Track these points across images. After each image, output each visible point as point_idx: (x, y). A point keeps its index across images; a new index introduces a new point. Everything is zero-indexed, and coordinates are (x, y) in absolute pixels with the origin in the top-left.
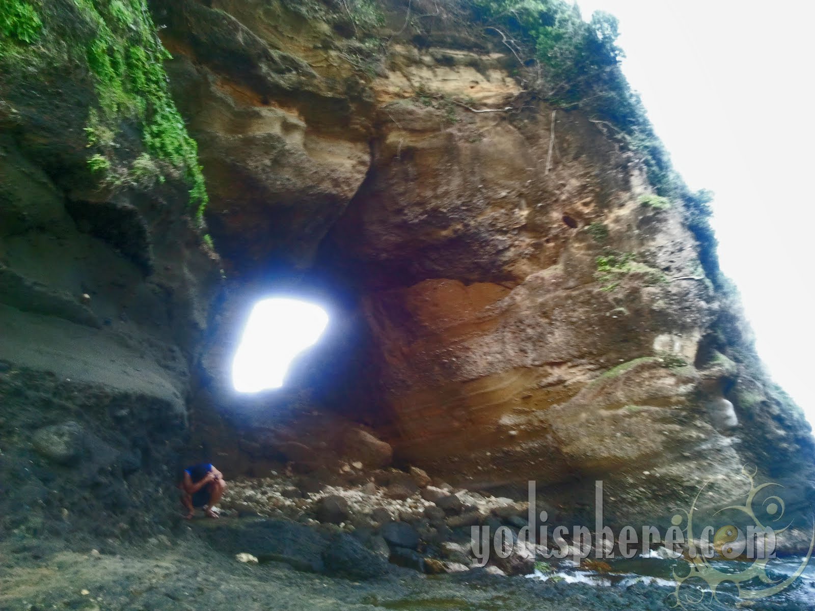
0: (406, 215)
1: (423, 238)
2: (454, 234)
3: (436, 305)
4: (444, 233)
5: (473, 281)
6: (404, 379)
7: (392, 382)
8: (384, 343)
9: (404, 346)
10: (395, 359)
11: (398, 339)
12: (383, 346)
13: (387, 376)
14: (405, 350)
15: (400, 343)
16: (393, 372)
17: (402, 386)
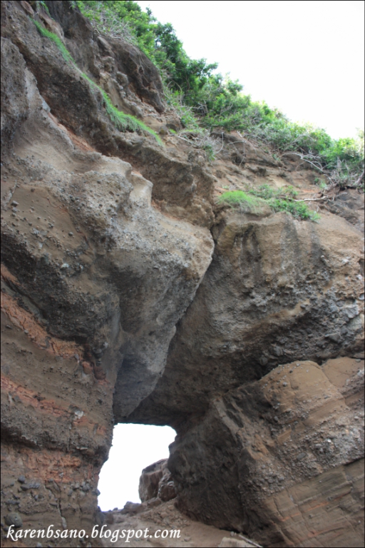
0: (253, 298)
1: (271, 321)
2: (302, 312)
3: (296, 388)
4: (292, 312)
5: (325, 359)
6: (275, 474)
7: (262, 480)
8: (245, 439)
9: (267, 439)
10: (261, 454)
11: (259, 433)
12: (245, 442)
13: (255, 474)
14: (270, 442)
15: (263, 436)
16: (262, 468)
17: (274, 482)
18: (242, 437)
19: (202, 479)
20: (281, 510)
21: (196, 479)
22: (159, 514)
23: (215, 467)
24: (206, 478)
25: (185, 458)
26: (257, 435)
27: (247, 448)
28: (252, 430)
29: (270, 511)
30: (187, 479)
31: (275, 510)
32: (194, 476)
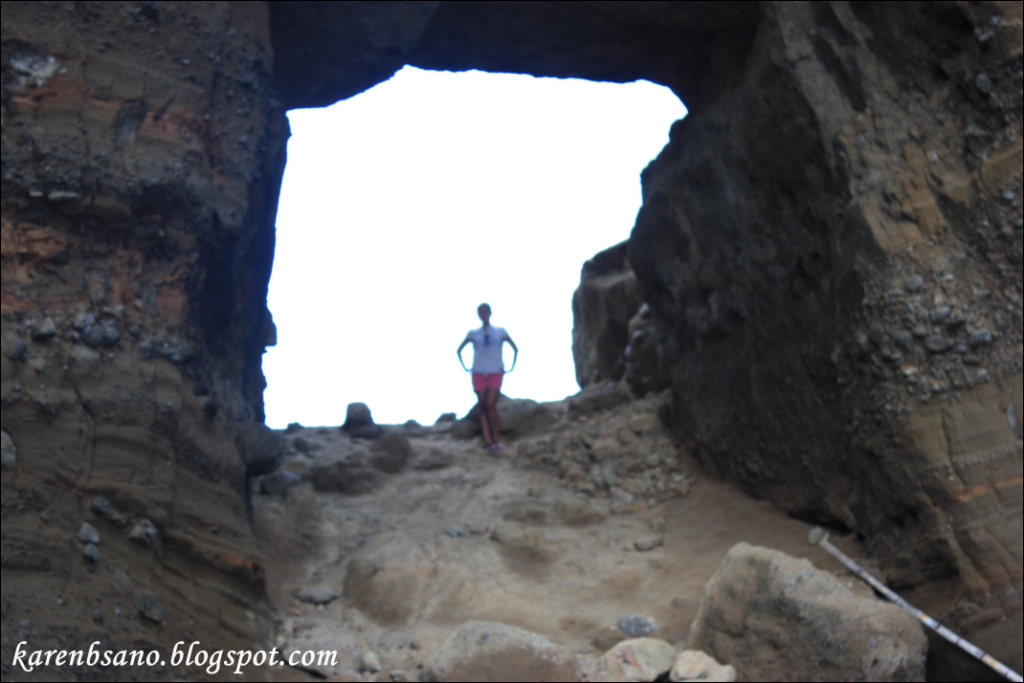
6: (958, 314)
7: (904, 335)
8: (863, 163)
9: (950, 168)
10: (912, 230)
11: (921, 141)
12: (859, 177)
13: (881, 310)
14: (956, 183)
15: (934, 156)
16: (909, 291)
17: (949, 349)
18: (853, 154)
19: (734, 316)
20: (961, 460)
21: (715, 314)
22: (588, 446)
23: (779, 271)
24: (744, 314)
25: (686, 227)
26: (911, 149)
27: (863, 200)
28: (898, 124)
29: (922, 458)
30: (690, 312)
31: (940, 458)
32: (714, 301)
